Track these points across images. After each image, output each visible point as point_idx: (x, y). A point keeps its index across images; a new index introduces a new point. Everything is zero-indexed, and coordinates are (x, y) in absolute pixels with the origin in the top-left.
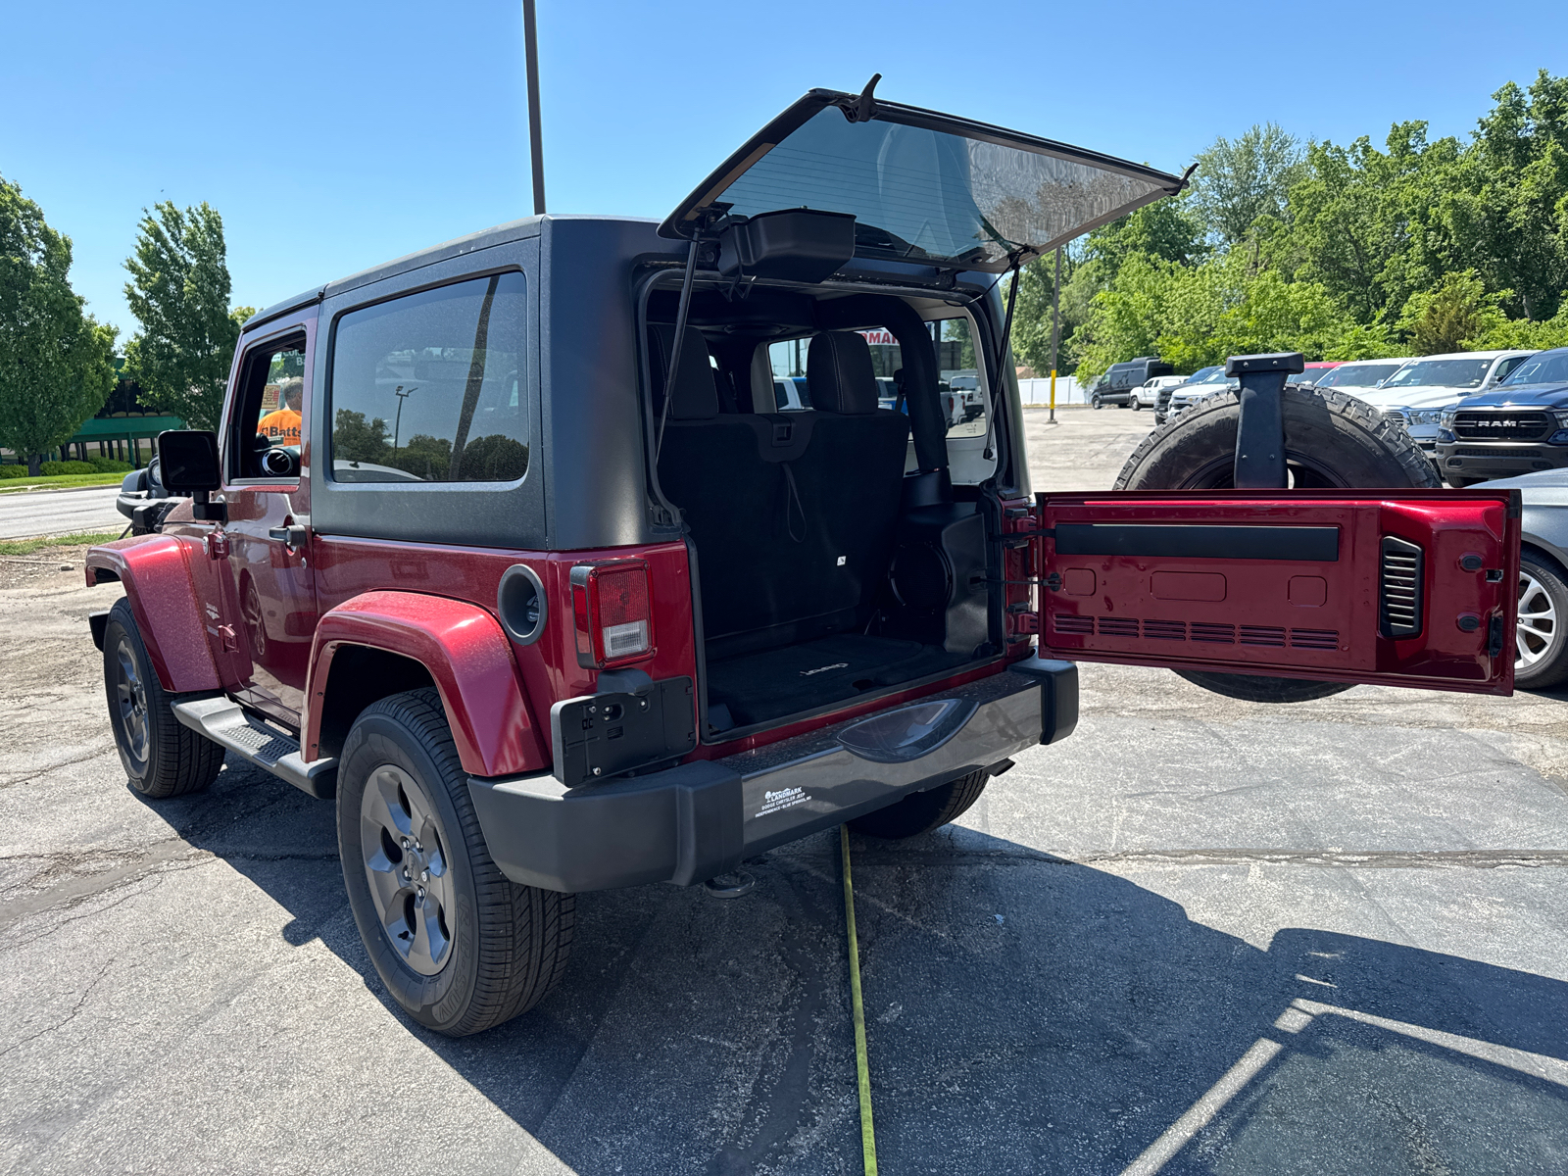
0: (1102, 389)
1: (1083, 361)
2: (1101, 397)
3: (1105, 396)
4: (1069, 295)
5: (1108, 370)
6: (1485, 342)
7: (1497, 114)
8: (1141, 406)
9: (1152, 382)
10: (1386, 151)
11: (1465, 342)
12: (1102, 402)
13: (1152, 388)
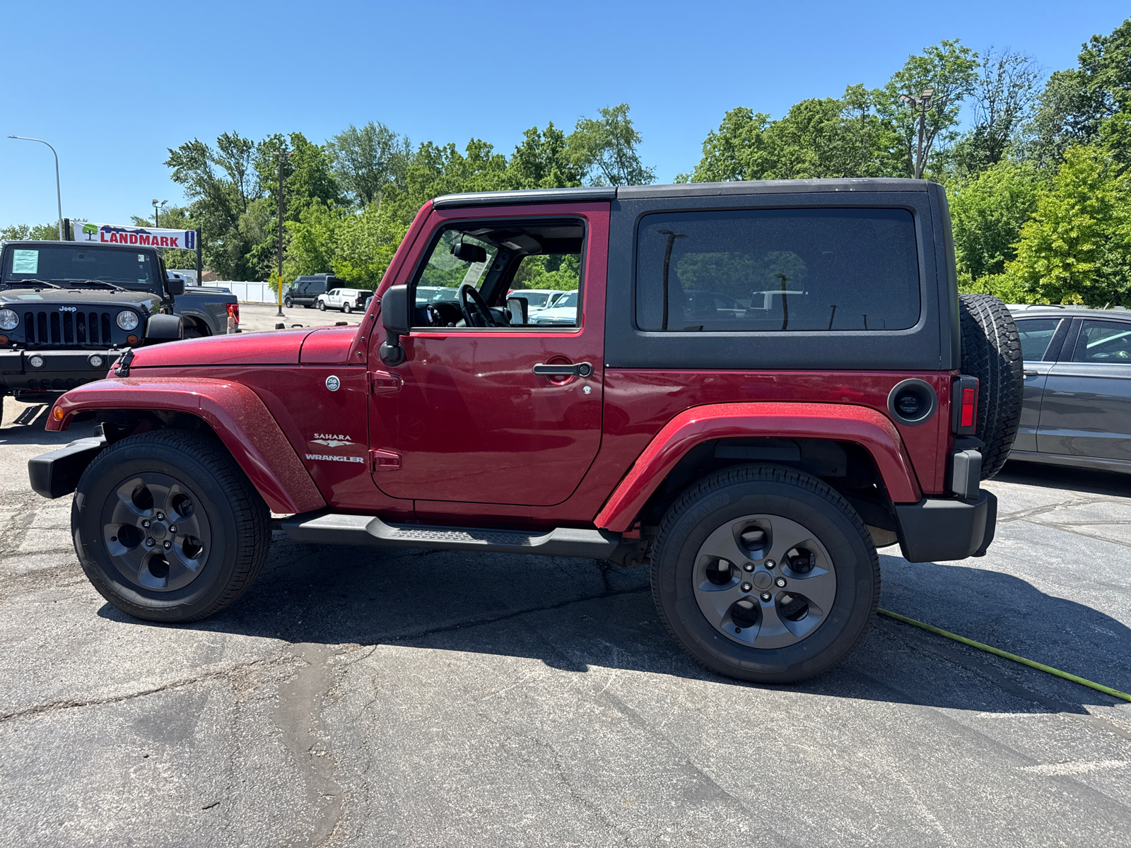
0: (292, 294)
1: (273, 272)
2: (292, 299)
3: (295, 299)
4: (246, 221)
5: (296, 280)
6: (537, 283)
7: (525, 145)
8: (326, 308)
9: (334, 291)
10: (465, 155)
11: (527, 283)
12: (293, 303)
13: (335, 296)
